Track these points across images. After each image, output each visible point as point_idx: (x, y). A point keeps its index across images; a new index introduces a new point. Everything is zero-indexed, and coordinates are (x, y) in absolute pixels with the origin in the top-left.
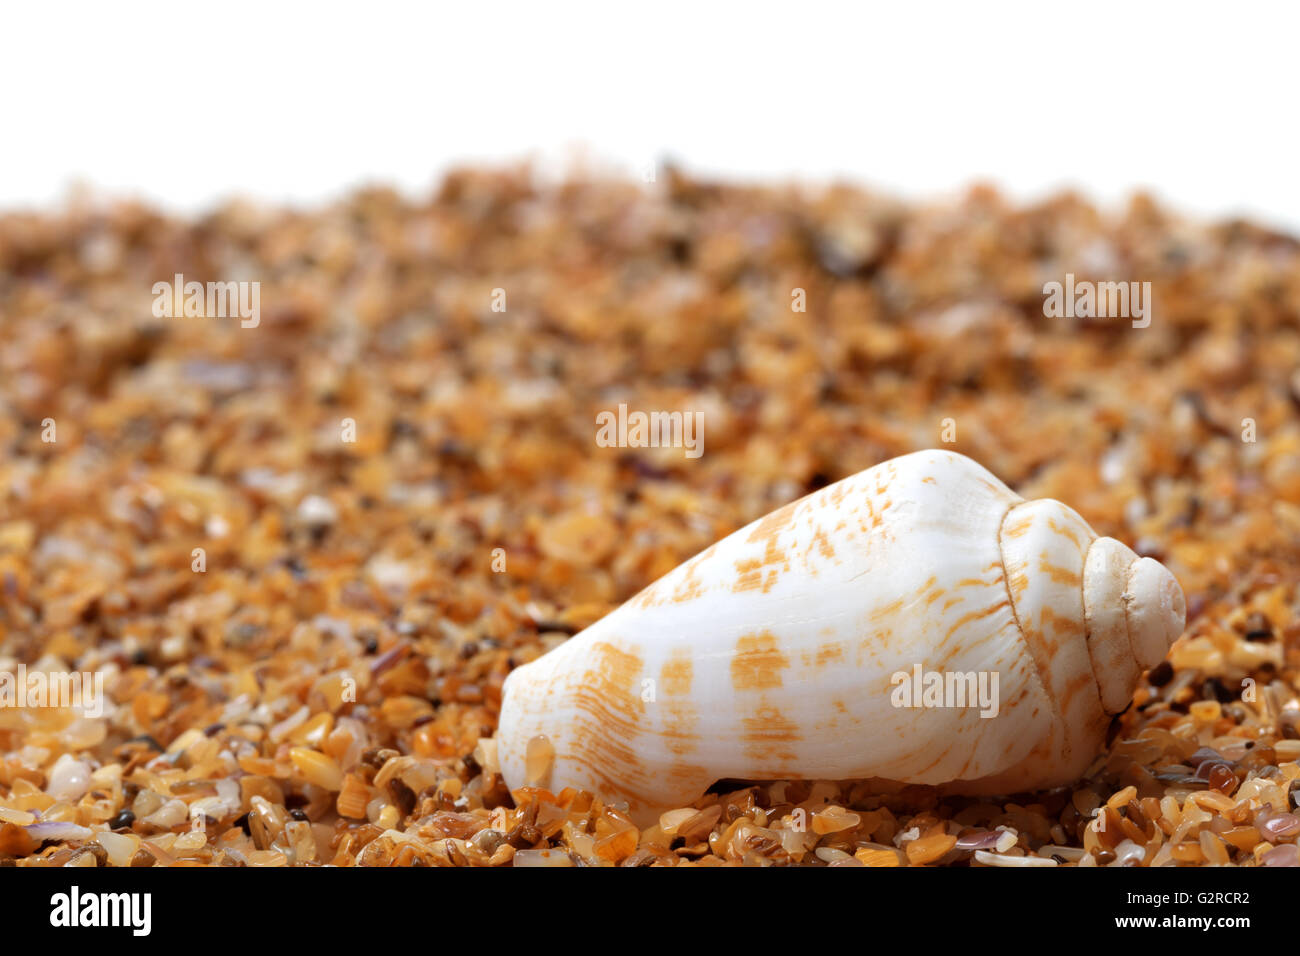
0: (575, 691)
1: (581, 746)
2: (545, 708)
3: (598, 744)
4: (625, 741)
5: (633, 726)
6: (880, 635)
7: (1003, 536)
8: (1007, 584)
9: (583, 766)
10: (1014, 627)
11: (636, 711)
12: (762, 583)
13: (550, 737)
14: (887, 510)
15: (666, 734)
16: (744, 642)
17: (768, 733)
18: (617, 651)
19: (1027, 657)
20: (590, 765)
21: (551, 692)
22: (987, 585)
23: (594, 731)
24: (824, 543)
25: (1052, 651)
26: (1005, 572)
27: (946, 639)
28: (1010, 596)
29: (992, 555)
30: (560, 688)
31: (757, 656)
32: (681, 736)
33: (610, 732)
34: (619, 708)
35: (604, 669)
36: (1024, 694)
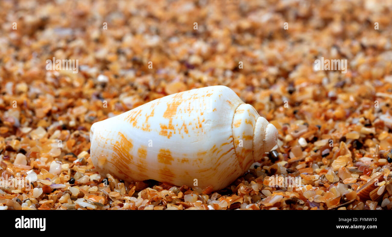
0: (113, 146)
1: (114, 161)
2: (104, 147)
3: (119, 162)
4: (127, 164)
5: (129, 161)
6: (200, 160)
7: (233, 126)
8: (234, 142)
9: (114, 166)
10: (235, 155)
11: (130, 158)
12: (168, 135)
13: (106, 156)
14: (203, 122)
15: (138, 166)
16: (162, 150)
17: (166, 174)
18: (126, 139)
19: (237, 162)
20: (116, 166)
21: (106, 143)
22: (229, 143)
23: (118, 158)
24: (185, 128)
25: (244, 158)
26: (233, 139)
27: (217, 162)
28: (234, 146)
29: (230, 134)
30: (109, 142)
31: (165, 156)
32: (142, 168)
33: (123, 161)
34: (126, 156)
35: (122, 143)
36: (236, 170)
